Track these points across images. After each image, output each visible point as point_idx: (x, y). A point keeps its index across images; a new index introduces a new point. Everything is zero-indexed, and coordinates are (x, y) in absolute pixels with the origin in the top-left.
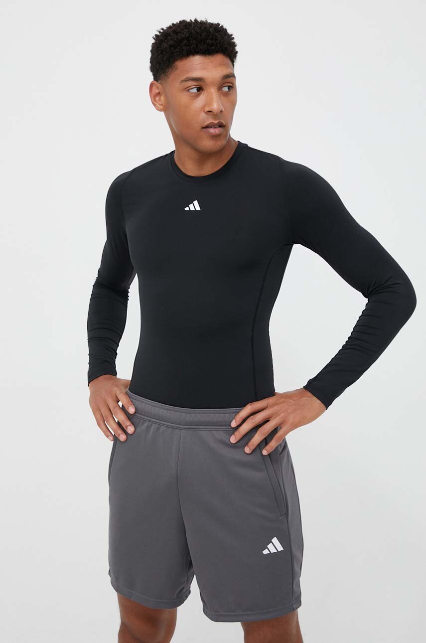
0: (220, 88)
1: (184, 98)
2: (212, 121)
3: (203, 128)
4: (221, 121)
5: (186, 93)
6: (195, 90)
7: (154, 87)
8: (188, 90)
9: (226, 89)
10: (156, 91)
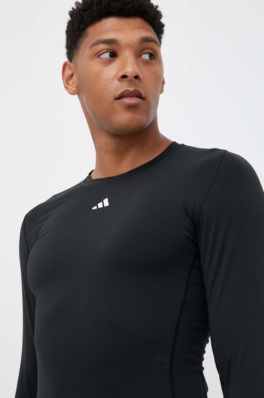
0: (138, 55)
1: (95, 66)
2: (127, 88)
3: (116, 99)
4: (138, 89)
5: (97, 60)
6: (107, 55)
7: (67, 68)
8: (99, 56)
9: (146, 57)
10: (68, 72)
